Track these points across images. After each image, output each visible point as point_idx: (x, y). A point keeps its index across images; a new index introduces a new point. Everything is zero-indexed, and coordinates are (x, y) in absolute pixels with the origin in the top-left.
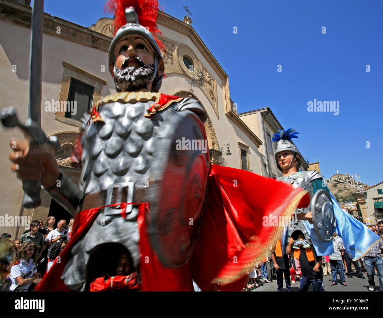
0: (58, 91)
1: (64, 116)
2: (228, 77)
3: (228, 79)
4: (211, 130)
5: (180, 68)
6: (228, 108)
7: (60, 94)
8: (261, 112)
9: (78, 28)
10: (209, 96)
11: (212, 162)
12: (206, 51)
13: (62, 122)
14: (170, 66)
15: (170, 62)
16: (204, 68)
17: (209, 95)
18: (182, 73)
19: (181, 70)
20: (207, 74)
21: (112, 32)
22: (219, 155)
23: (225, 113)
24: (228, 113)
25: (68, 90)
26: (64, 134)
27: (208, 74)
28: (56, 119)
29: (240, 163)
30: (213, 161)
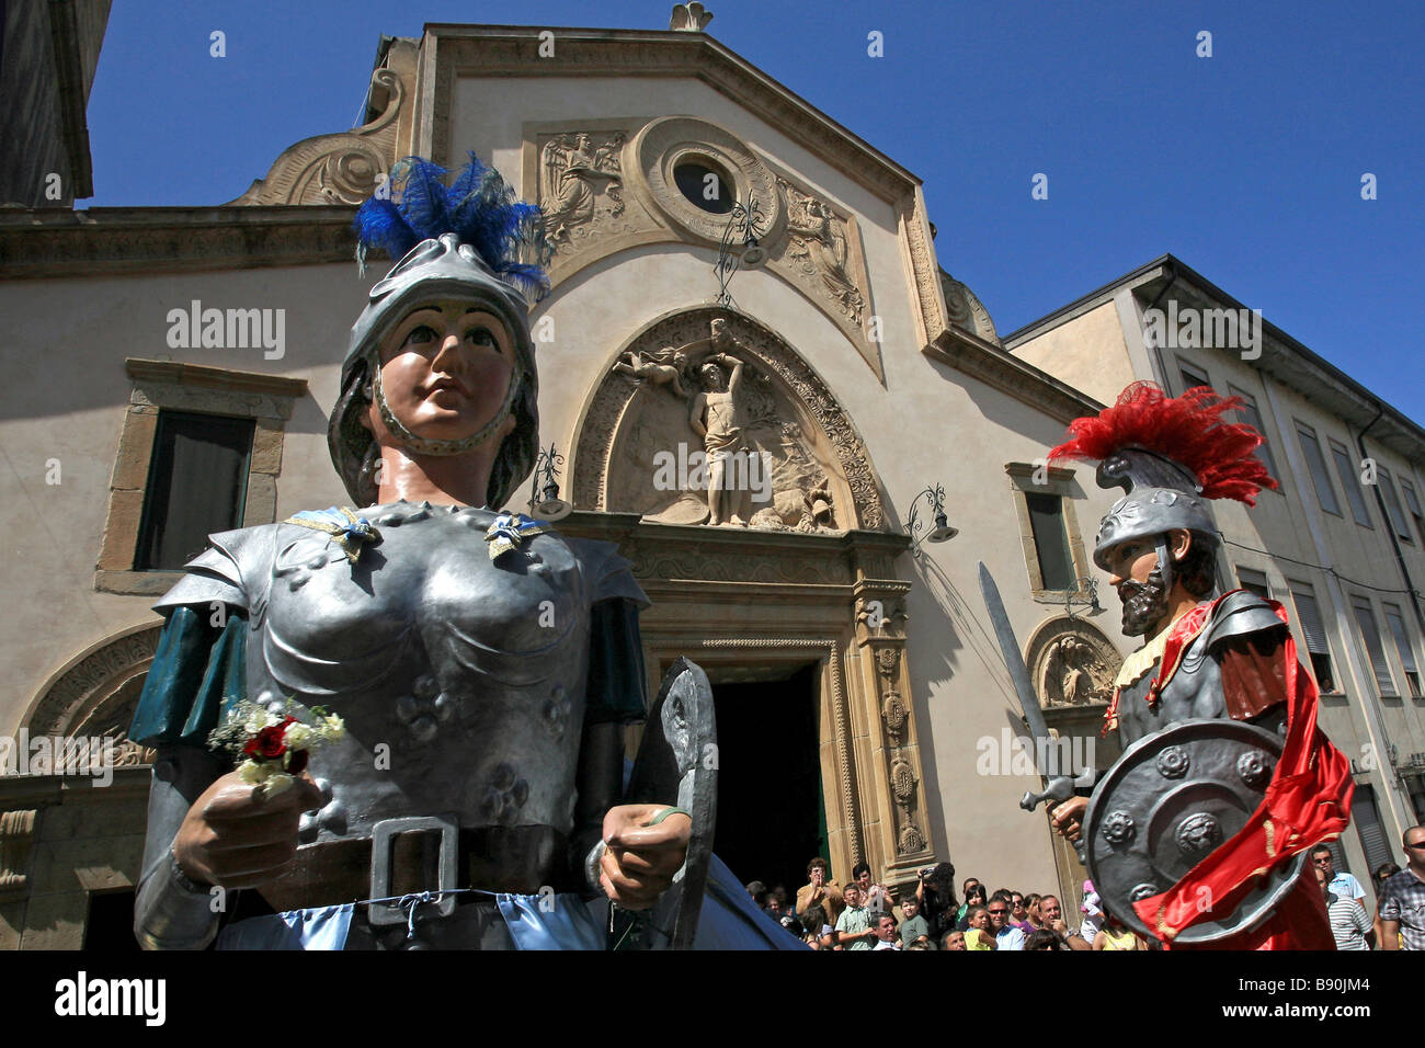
0: (108, 477)
1: (130, 567)
2: (920, 182)
3: (918, 191)
4: (847, 445)
5: (659, 219)
6: (936, 318)
7: (112, 489)
8: (1133, 291)
9: (182, 218)
10: (822, 294)
11: (856, 592)
12: (789, 109)
13: (122, 594)
14: (610, 226)
15: (609, 211)
16: (785, 182)
17: (826, 292)
18: (671, 235)
19: (668, 228)
20: (807, 203)
21: (334, 181)
22: (896, 553)
23: (921, 348)
24: (938, 341)
25: (147, 461)
26: (129, 637)
27: (810, 200)
28: (98, 589)
29: (1029, 559)
30: (861, 588)
